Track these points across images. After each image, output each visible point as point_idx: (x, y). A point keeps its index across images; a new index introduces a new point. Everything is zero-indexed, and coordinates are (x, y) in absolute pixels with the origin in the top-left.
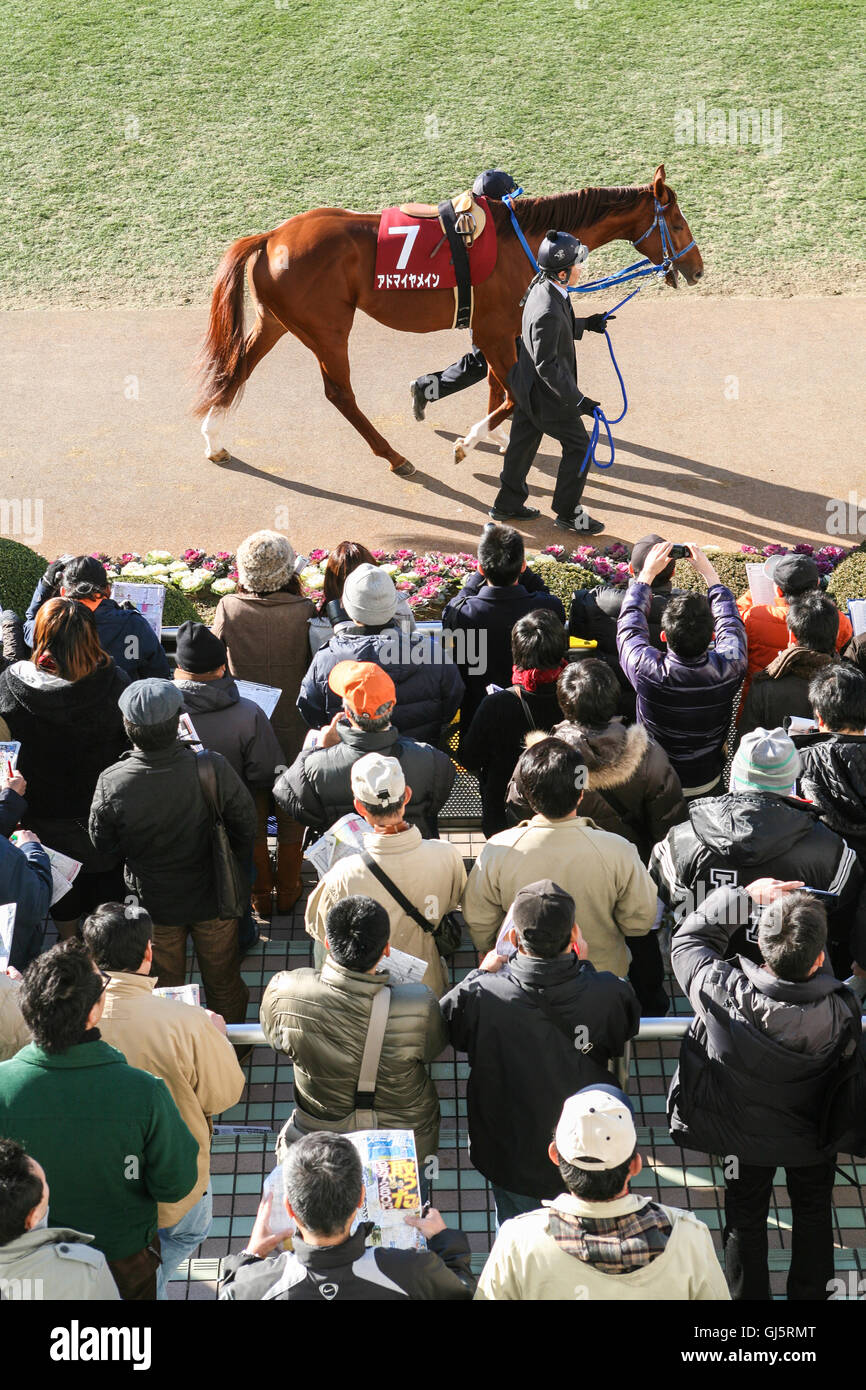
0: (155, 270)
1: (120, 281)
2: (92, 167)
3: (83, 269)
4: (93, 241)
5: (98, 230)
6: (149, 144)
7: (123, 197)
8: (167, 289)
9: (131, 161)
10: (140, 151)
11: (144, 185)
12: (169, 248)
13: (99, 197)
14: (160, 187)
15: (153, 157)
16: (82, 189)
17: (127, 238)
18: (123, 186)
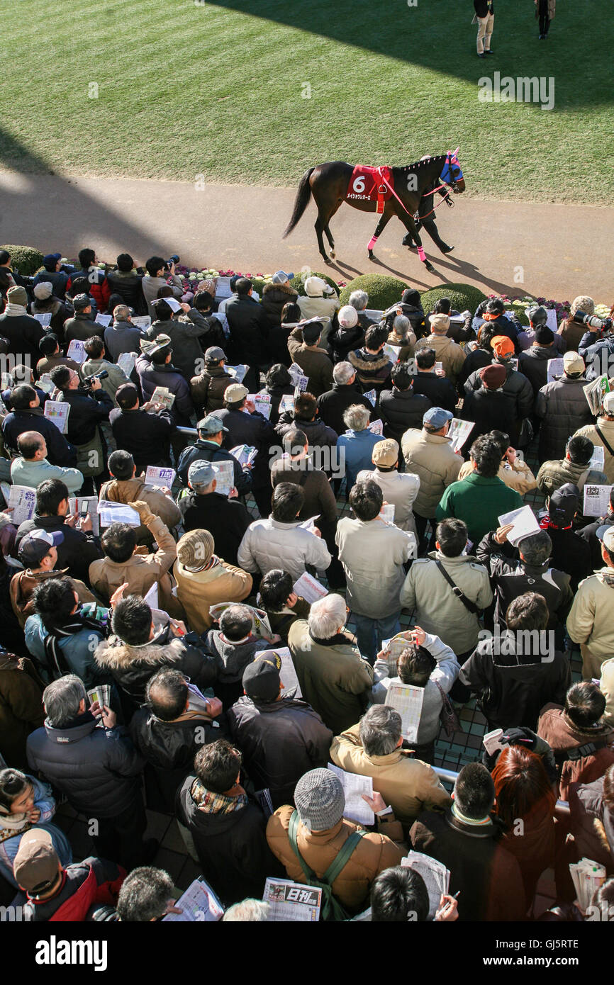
0: (542, 189)
1: (528, 192)
2: (524, 147)
3: (515, 186)
4: (520, 176)
5: (522, 171)
6: (547, 140)
7: (535, 160)
8: (546, 196)
9: (539, 146)
10: (544, 142)
11: (543, 155)
12: (549, 181)
13: (525, 159)
14: (549, 157)
15: (548, 144)
16: (519, 155)
17: (533, 176)
18: (535, 155)
